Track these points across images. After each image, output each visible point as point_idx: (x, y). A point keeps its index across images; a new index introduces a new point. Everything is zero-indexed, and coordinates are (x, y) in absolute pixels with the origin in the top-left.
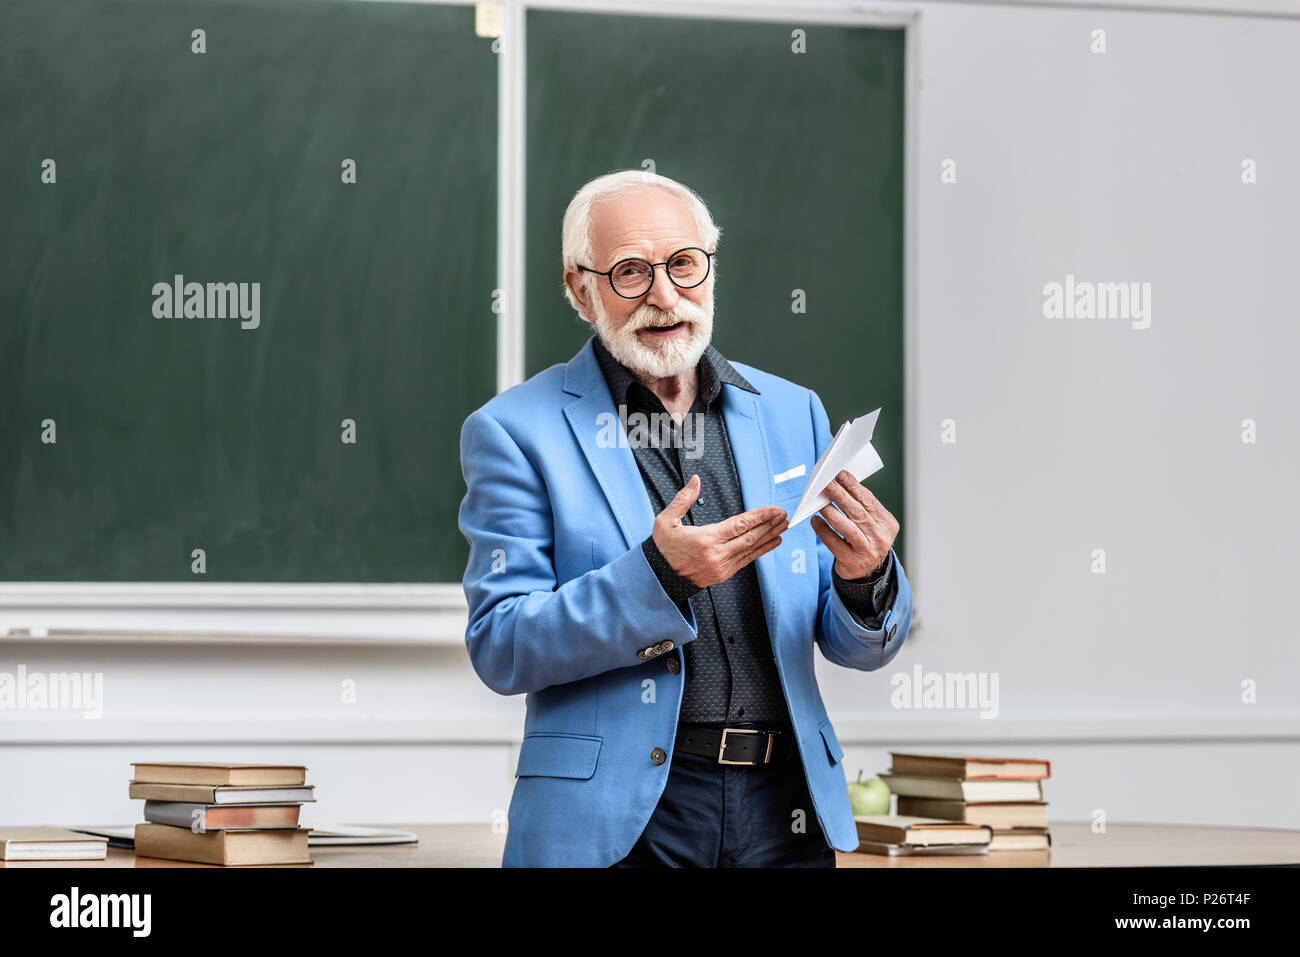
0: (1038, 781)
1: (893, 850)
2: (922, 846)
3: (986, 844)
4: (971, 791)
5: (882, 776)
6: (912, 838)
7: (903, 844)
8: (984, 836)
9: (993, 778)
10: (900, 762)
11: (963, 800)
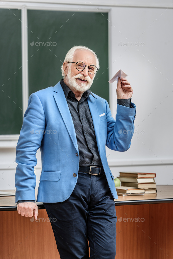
0: (153, 178)
1: (124, 195)
2: (130, 194)
3: (144, 193)
4: (139, 181)
5: (117, 177)
6: (128, 192)
7: (126, 193)
8: (143, 191)
9: (143, 178)
10: (122, 174)
11: (137, 183)
